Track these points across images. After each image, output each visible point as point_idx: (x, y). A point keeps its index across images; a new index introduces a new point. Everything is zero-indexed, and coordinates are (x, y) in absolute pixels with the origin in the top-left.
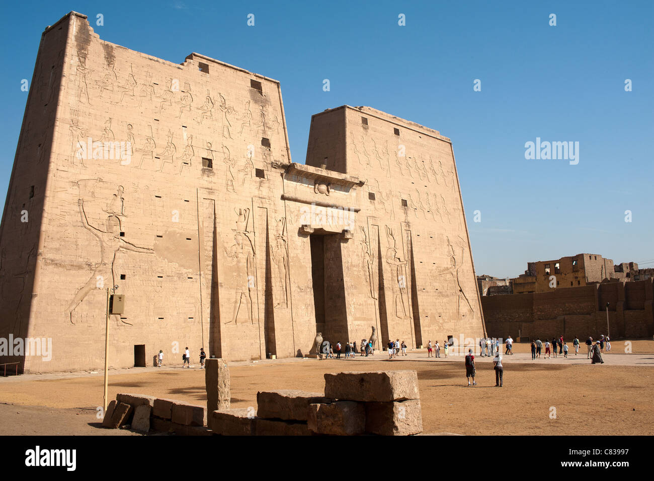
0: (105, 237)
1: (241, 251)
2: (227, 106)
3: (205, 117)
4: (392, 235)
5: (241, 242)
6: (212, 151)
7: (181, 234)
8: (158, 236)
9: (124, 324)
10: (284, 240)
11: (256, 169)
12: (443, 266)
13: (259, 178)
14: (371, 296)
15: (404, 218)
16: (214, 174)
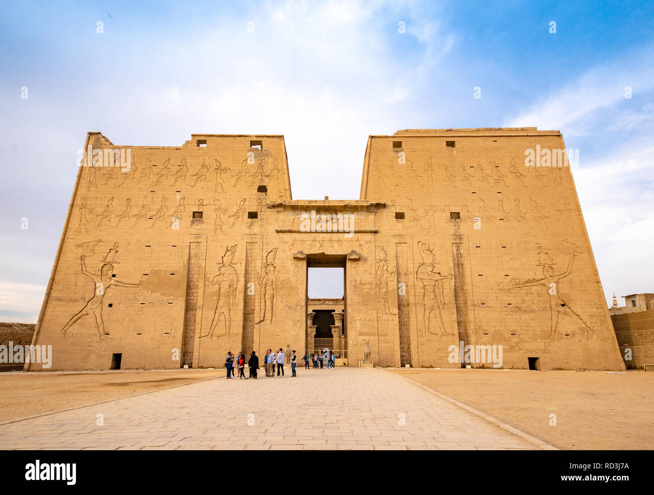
0: (99, 279)
2: (222, 168)
3: (199, 180)
4: (428, 250)
5: (225, 272)
6: (203, 205)
7: (166, 271)
8: (144, 275)
9: (106, 339)
10: (275, 267)
11: (249, 212)
12: (526, 278)
13: (251, 219)
14: (388, 312)
15: (452, 232)
16: (203, 223)
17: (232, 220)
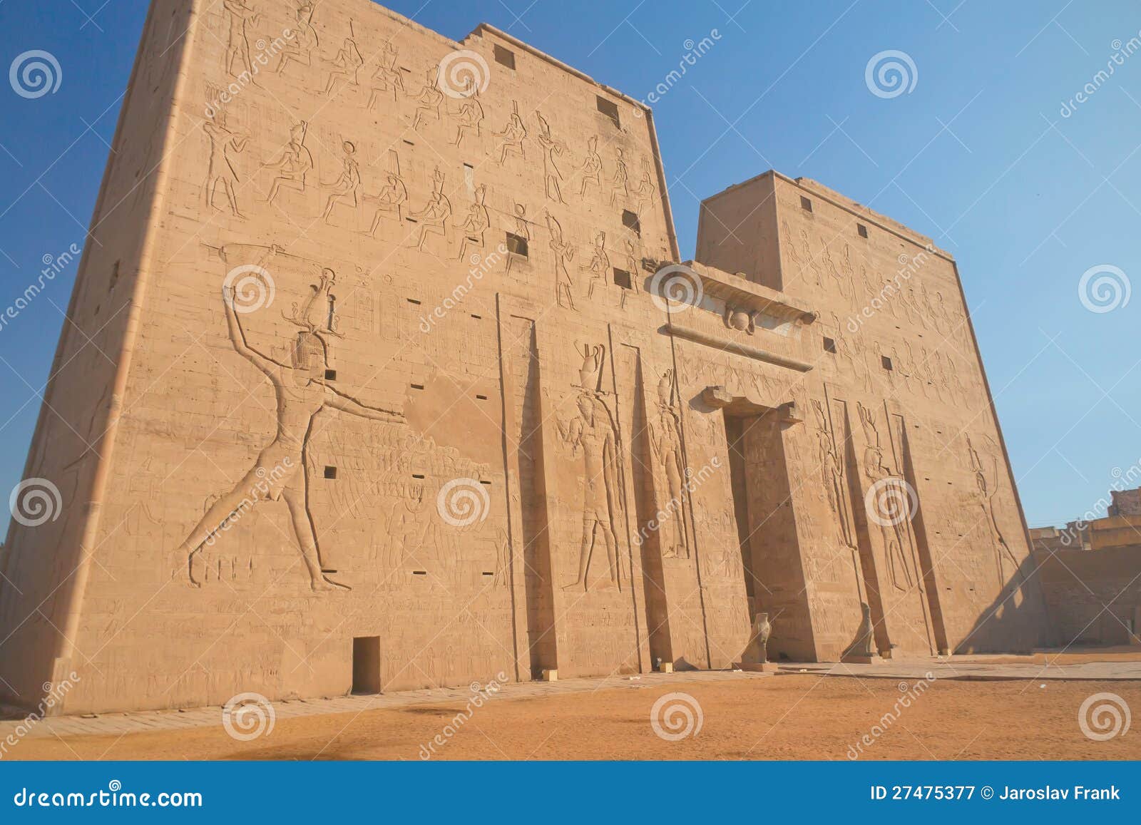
0: (289, 379)
1: (591, 431)
2: (552, 139)
3: (511, 153)
4: (870, 422)
5: (590, 411)
6: (526, 221)
7: (464, 386)
8: (413, 386)
9: (329, 585)
10: (674, 416)
12: (965, 489)
13: (620, 287)
14: (844, 541)
15: (888, 392)
16: (531, 269)
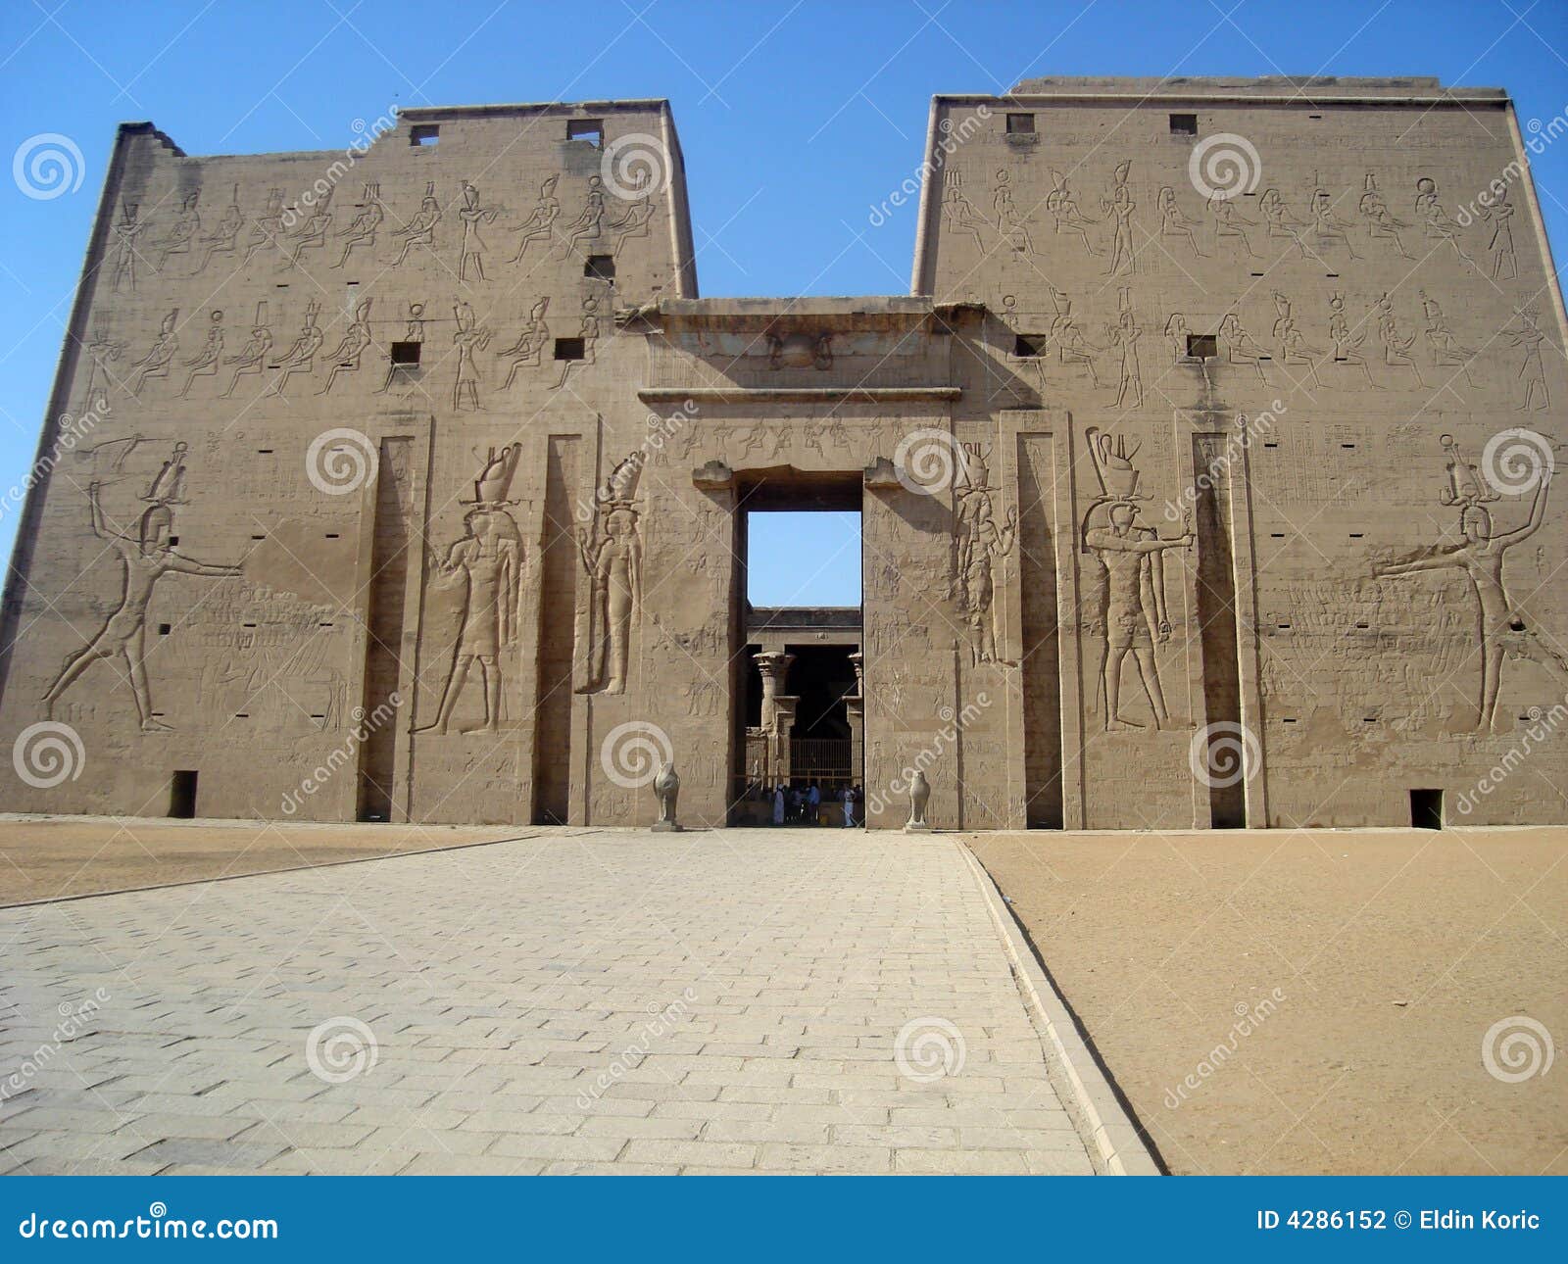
3: (414, 247)
4: (1120, 456)
6: (422, 322)
7: (313, 527)
8: (254, 538)
9: (156, 726)
10: (633, 512)
11: (558, 340)
12: (1412, 542)
13: (563, 362)
14: (991, 656)
15: (1191, 396)
16: (419, 375)
17: (506, 364)
